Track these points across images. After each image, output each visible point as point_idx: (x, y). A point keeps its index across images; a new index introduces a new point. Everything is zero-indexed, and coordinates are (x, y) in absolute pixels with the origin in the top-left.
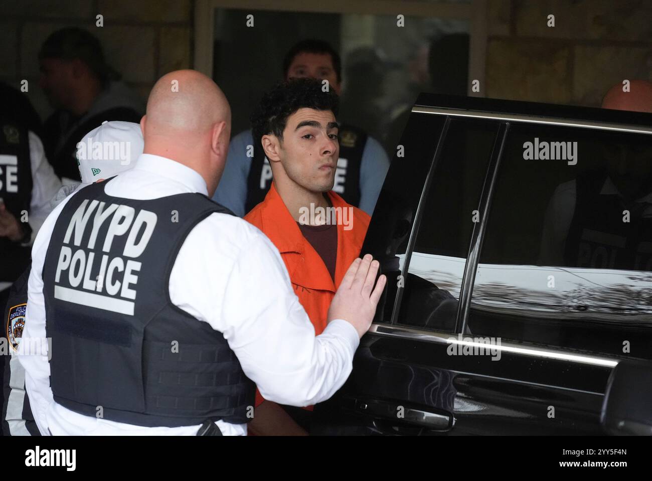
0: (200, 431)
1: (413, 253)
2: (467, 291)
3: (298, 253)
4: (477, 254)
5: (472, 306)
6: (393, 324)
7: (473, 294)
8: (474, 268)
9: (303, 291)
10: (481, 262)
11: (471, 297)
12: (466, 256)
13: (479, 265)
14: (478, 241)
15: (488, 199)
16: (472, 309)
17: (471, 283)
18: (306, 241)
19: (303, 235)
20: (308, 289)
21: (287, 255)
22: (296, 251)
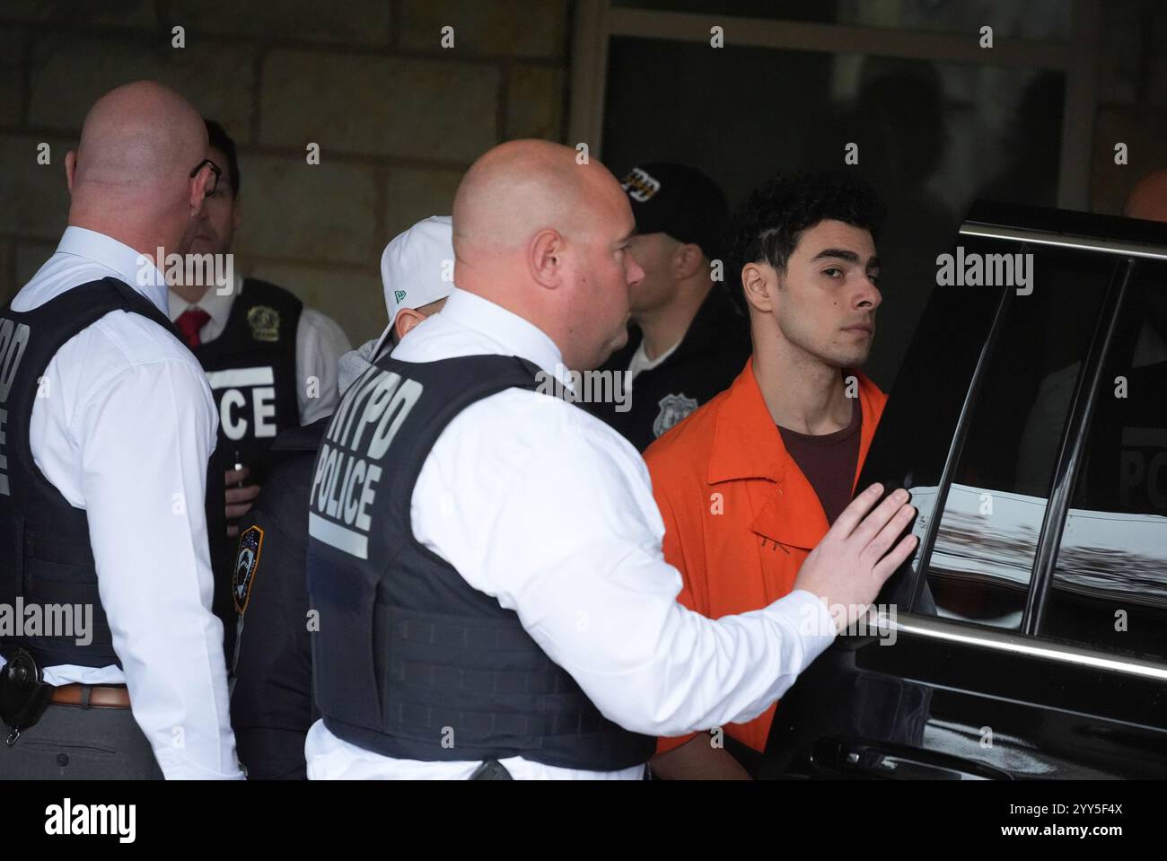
1: (953, 485)
2: (1047, 556)
3: (770, 481)
4: (1066, 492)
5: (1056, 585)
6: (912, 612)
7: (1058, 565)
8: (1060, 518)
9: (774, 549)
10: (1074, 507)
11: (1054, 569)
12: (1047, 495)
13: (1071, 511)
14: (1070, 469)
15: (1092, 394)
16: (1054, 589)
17: (1054, 545)
18: (791, 459)
19: (787, 448)
20: (784, 546)
21: (751, 483)
22: (768, 478)
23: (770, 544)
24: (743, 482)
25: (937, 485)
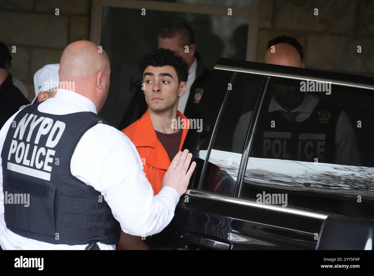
0: (87, 248)
2: (242, 172)
3: (152, 147)
4: (248, 151)
5: (245, 181)
6: (199, 190)
7: (245, 175)
8: (246, 159)
9: (152, 169)
10: (251, 156)
11: (244, 176)
12: (242, 153)
13: (250, 158)
14: (250, 144)
15: (256, 120)
16: (244, 183)
17: (244, 168)
20: (156, 168)
21: (146, 148)
22: (151, 146)
23: (151, 167)
24: (143, 148)
25: (207, 150)
